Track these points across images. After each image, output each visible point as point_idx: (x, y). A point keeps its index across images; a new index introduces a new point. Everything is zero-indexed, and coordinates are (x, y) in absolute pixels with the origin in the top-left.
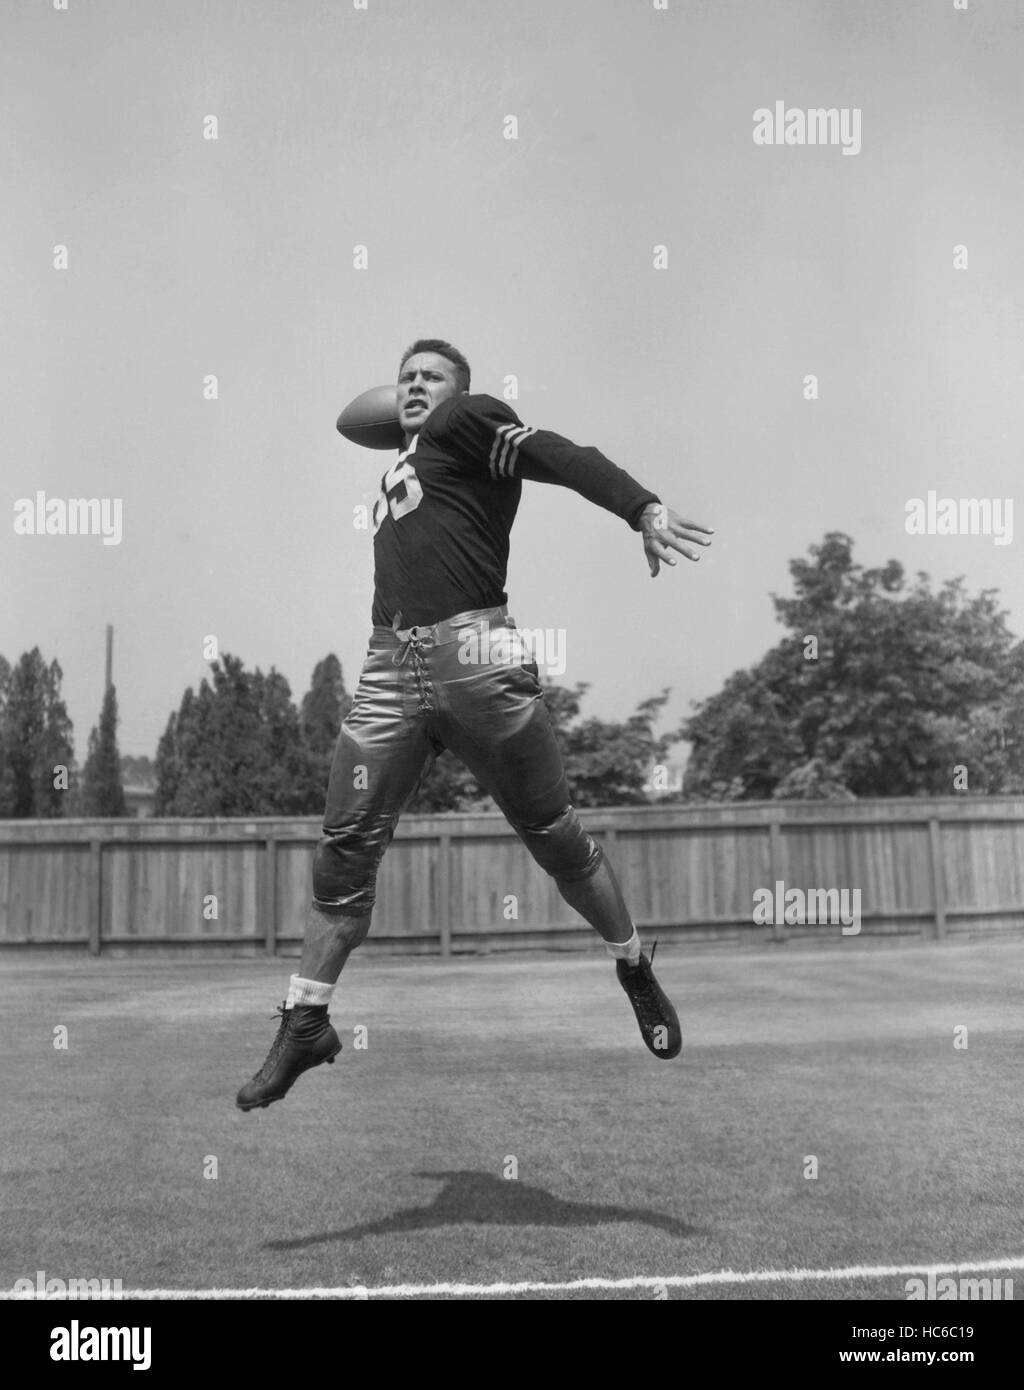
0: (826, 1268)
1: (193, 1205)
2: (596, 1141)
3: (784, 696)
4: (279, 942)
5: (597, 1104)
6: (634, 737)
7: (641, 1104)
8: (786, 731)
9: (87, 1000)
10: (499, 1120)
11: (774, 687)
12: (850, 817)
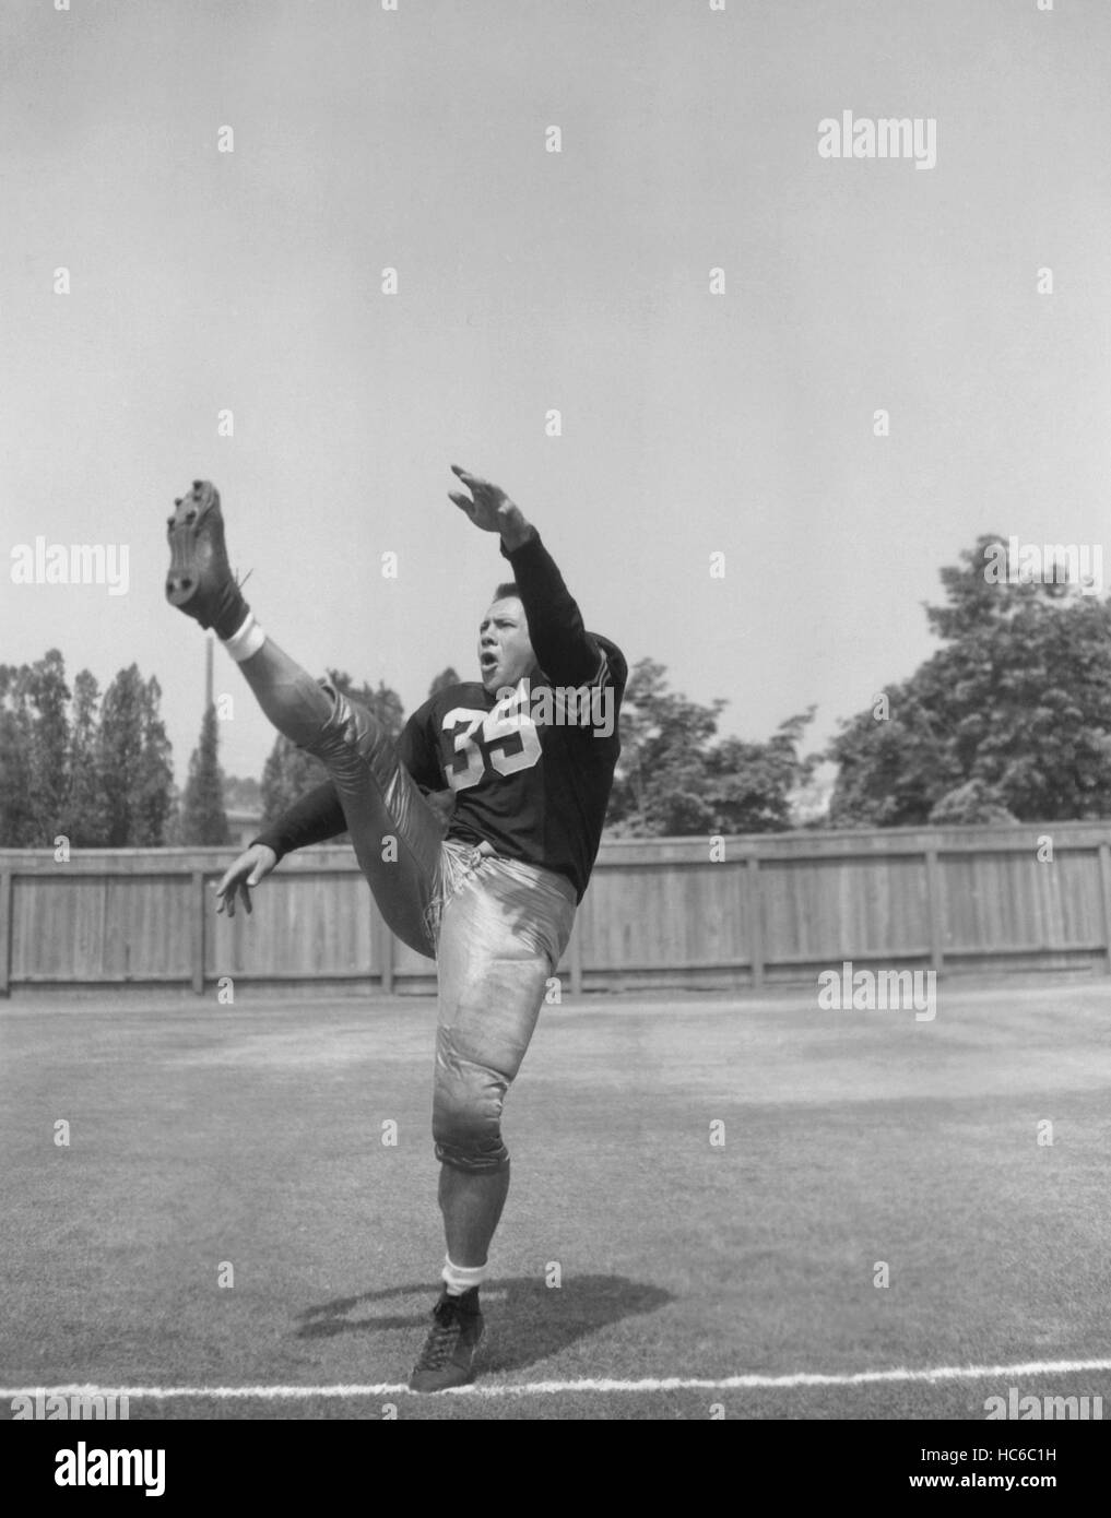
0: (1004, 1363)
1: (314, 1286)
2: (748, 1213)
3: (940, 712)
4: (396, 979)
5: (747, 1169)
6: (777, 758)
7: (795, 1169)
8: (943, 751)
9: (192, 1047)
10: (641, 1187)
11: (929, 703)
12: (1013, 843)
